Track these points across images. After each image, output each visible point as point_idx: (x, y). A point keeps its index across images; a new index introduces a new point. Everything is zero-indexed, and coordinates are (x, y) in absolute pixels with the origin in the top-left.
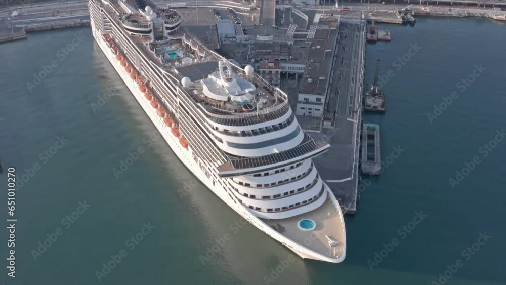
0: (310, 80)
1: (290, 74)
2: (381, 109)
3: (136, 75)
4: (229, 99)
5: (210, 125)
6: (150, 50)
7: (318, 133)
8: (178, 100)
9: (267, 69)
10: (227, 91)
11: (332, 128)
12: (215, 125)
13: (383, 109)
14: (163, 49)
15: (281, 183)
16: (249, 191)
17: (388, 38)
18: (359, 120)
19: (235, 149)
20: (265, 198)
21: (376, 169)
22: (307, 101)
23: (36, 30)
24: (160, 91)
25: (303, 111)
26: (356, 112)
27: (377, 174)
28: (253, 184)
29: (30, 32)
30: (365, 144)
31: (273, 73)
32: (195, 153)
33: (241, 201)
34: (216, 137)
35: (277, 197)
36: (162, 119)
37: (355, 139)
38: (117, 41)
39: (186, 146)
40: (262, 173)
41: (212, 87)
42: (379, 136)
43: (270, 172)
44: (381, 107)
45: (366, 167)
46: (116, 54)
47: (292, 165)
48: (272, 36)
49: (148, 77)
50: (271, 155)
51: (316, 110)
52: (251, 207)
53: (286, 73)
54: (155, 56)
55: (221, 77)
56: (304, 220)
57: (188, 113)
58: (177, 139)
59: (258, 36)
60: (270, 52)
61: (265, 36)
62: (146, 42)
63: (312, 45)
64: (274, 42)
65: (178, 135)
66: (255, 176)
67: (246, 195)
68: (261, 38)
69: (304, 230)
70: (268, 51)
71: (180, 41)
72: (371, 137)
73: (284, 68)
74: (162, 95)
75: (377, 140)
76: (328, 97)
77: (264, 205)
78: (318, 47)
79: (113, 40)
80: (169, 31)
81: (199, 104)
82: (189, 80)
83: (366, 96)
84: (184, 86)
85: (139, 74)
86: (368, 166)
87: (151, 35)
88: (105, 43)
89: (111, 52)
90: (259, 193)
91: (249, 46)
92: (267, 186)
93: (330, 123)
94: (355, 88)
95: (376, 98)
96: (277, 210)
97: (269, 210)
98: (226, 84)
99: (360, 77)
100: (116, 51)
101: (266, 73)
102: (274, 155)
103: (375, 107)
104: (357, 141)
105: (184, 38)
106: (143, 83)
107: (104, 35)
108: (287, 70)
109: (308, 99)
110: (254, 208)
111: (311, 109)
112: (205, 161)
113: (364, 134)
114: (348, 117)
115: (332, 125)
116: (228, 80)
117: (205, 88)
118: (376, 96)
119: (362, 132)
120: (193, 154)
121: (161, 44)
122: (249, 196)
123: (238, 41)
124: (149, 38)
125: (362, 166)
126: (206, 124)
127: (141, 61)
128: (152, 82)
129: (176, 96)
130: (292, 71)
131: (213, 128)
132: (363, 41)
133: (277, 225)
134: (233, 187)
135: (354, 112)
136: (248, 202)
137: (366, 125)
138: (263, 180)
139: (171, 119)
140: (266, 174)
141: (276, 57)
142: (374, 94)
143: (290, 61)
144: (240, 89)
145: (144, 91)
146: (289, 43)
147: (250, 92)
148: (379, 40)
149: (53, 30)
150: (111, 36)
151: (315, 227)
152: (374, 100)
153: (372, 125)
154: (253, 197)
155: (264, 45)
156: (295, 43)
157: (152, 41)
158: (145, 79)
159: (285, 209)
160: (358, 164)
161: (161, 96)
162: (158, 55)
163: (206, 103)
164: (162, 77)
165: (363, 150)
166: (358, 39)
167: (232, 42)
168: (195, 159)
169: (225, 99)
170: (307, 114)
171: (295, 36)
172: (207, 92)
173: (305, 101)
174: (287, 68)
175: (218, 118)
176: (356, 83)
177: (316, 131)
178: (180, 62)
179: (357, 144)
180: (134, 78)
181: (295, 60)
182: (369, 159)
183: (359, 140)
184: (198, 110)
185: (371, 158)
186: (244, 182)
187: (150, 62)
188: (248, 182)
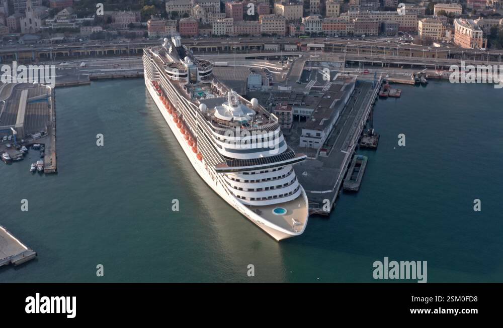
0: (314, 120)
1: (301, 117)
2: (373, 146)
3: (172, 110)
4: (233, 119)
5: (214, 136)
6: (183, 89)
7: (313, 160)
8: (197, 122)
9: (281, 110)
10: (232, 114)
11: (327, 156)
12: (218, 136)
13: (375, 146)
14: (194, 89)
15: (264, 180)
16: (238, 185)
17: (398, 95)
18: (351, 152)
19: (230, 153)
20: (250, 190)
21: (354, 186)
22: (309, 135)
23: (99, 78)
24: (189, 122)
25: (305, 143)
26: (351, 147)
27: (355, 190)
28: (242, 180)
29: (93, 79)
30: (351, 169)
31: (285, 113)
32: (207, 164)
33: (232, 193)
34: (218, 145)
35: (259, 190)
36: (187, 141)
37: (344, 164)
38: (163, 86)
39: (201, 159)
40: (250, 172)
41: (222, 112)
42: (365, 164)
43: (256, 171)
44: (374, 144)
45: (347, 185)
46: (160, 95)
47: (274, 168)
48: (291, 87)
49: (182, 112)
50: (258, 159)
51: (315, 142)
52: (239, 197)
53: (298, 116)
54: (187, 93)
55: (229, 104)
56: (278, 207)
57: (202, 131)
58: (195, 155)
59: (279, 87)
60: (286, 99)
61: (285, 86)
62: (181, 84)
63: (324, 96)
64: (292, 92)
65: (196, 152)
66: (244, 174)
67: (236, 188)
68: (282, 88)
69: (276, 214)
70: (285, 98)
71: (209, 84)
72: (358, 165)
73: (296, 111)
74: (190, 124)
75: (363, 167)
76: (331, 135)
77: (249, 195)
78: (329, 97)
79: (160, 87)
80: (202, 76)
81: (209, 122)
82: (205, 106)
83: (364, 136)
84: (201, 111)
85: (175, 110)
86: (349, 184)
87: (187, 79)
88: (155, 92)
89: (156, 95)
90: (246, 186)
91: (271, 94)
92: (252, 181)
93: (325, 153)
94: (355, 131)
95: (372, 138)
96: (258, 199)
97: (252, 199)
98: (232, 109)
99: (363, 122)
100: (160, 94)
101: (279, 113)
102: (260, 159)
103: (368, 144)
104: (345, 167)
105: (212, 82)
106: (177, 116)
107: (152, 82)
108: (299, 113)
109: (310, 134)
110: (241, 197)
111: (311, 142)
112: (212, 167)
113: (352, 162)
114: (342, 150)
115: (327, 154)
116: (234, 106)
117: (217, 111)
118: (372, 137)
119: (351, 161)
120: (205, 164)
121: (194, 87)
122: (238, 188)
123: (263, 90)
124: (185, 81)
125: (344, 183)
126: (212, 136)
127: (178, 99)
128: (185, 116)
129: (195, 119)
130: (303, 114)
131: (217, 139)
132: (373, 96)
133: (257, 210)
134: (227, 183)
135: (349, 146)
136: (237, 192)
137: (356, 157)
138: (250, 177)
139: (193, 140)
140: (253, 173)
141: (290, 103)
142: (370, 135)
143: (303, 106)
144: (242, 113)
145: (177, 122)
146: (305, 93)
147: (250, 115)
148: (390, 96)
149: (113, 79)
150: (159, 83)
151: (285, 212)
152: (369, 139)
153: (360, 156)
154: (241, 189)
155: (284, 94)
156: (310, 93)
157: (187, 83)
158: (179, 113)
159: (264, 199)
160: (340, 182)
161: (189, 126)
162: (188, 92)
163: (215, 122)
164: (189, 107)
165: (348, 173)
166: (369, 95)
167: (257, 91)
168: (206, 168)
169: (229, 119)
170: (309, 146)
171: (312, 89)
172: (217, 114)
173: (307, 135)
174: (299, 112)
175: (220, 131)
176: (357, 127)
177: (313, 158)
178: (205, 97)
179: (344, 168)
180: (171, 113)
181: (307, 106)
182: (351, 179)
183: (347, 166)
184: (208, 126)
185: (352, 179)
186: (236, 178)
187: (181, 97)
188: (238, 178)
